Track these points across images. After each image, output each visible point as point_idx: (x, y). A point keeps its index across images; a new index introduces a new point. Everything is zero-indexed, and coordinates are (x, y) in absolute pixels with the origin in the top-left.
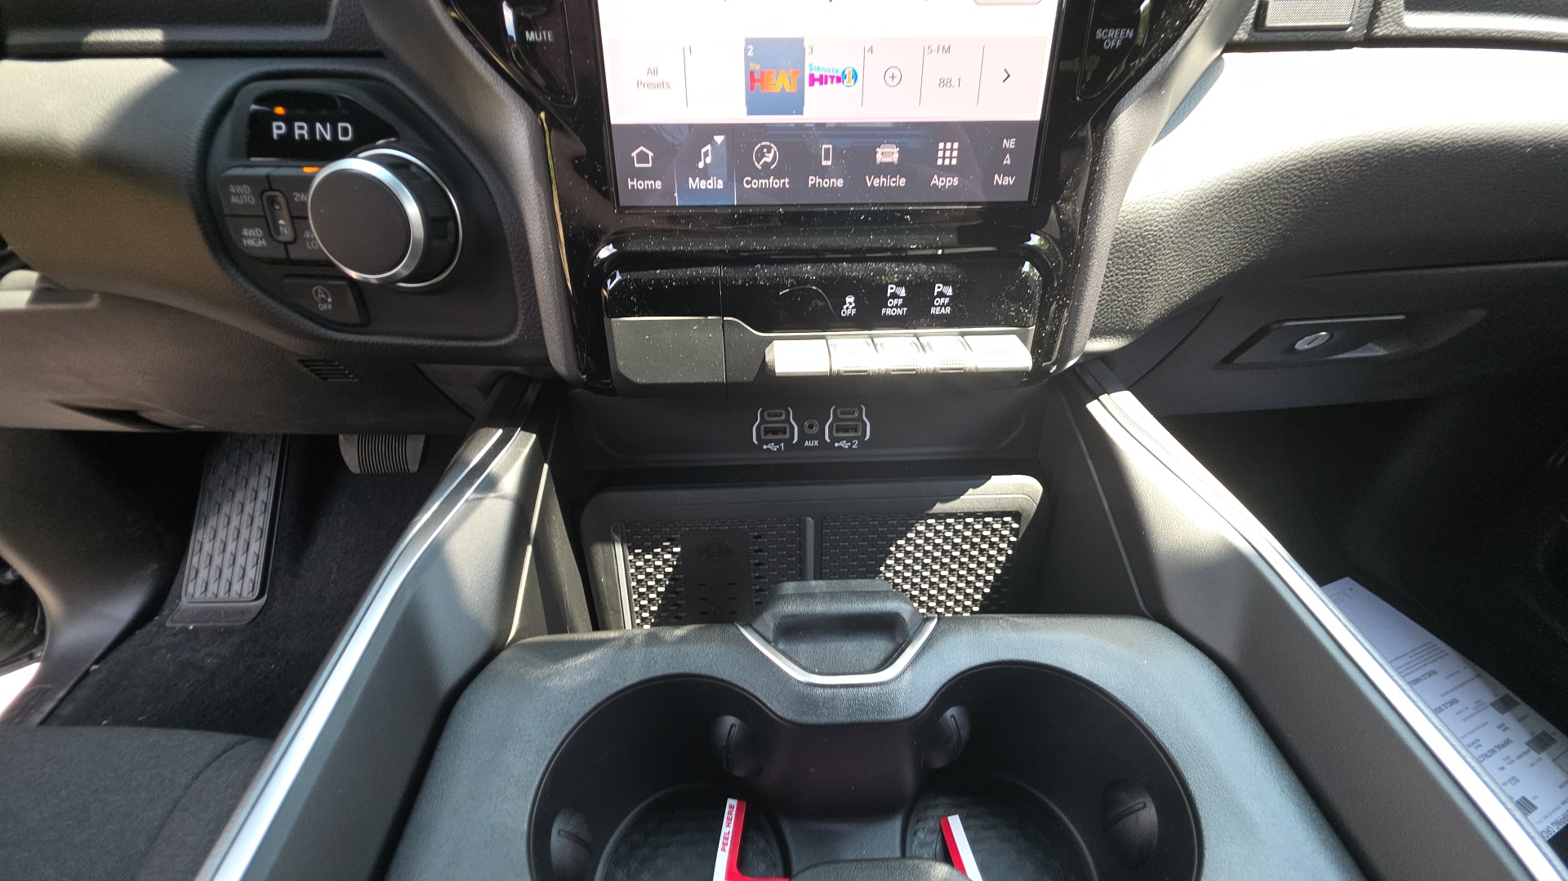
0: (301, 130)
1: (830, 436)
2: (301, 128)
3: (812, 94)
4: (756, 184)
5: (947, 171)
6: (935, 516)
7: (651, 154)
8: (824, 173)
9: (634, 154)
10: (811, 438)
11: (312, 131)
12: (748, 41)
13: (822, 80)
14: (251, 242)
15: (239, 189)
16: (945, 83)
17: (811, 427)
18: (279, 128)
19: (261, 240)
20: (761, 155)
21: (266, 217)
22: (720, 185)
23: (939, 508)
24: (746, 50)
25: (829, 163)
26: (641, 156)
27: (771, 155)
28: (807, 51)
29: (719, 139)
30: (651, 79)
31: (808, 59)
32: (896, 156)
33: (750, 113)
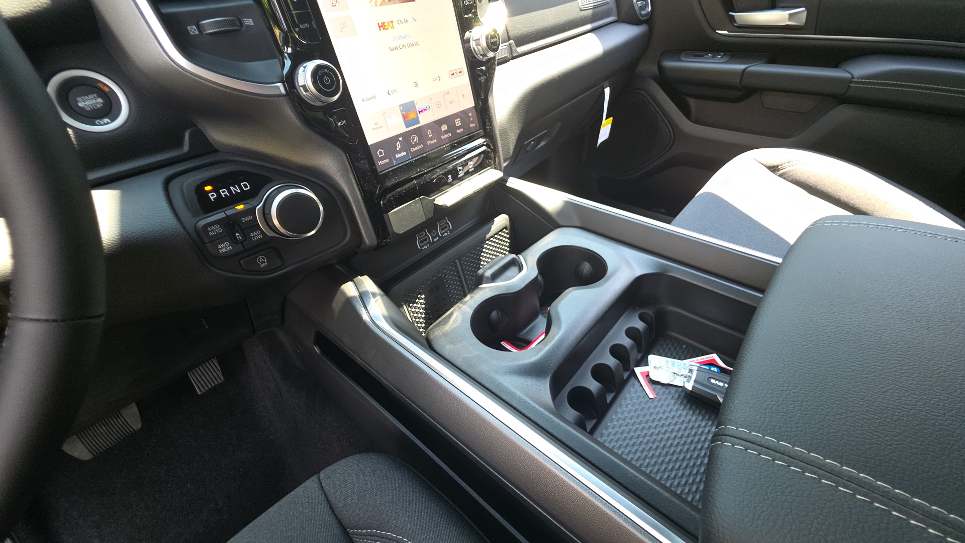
0: (224, 193)
1: (441, 234)
2: (224, 192)
3: (420, 116)
4: (415, 149)
5: (459, 128)
6: (488, 240)
7: (383, 151)
8: (431, 139)
9: (378, 153)
10: (435, 237)
11: (230, 191)
12: (400, 106)
13: (422, 111)
14: (224, 250)
15: (213, 228)
16: (451, 102)
17: (434, 233)
18: (213, 195)
19: (229, 247)
20: (413, 140)
21: (229, 235)
22: (405, 153)
23: (488, 236)
24: (400, 109)
25: (431, 135)
26: (380, 152)
27: (416, 139)
28: (416, 104)
29: (400, 139)
30: (376, 126)
31: (417, 106)
32: (446, 127)
33: (407, 127)
